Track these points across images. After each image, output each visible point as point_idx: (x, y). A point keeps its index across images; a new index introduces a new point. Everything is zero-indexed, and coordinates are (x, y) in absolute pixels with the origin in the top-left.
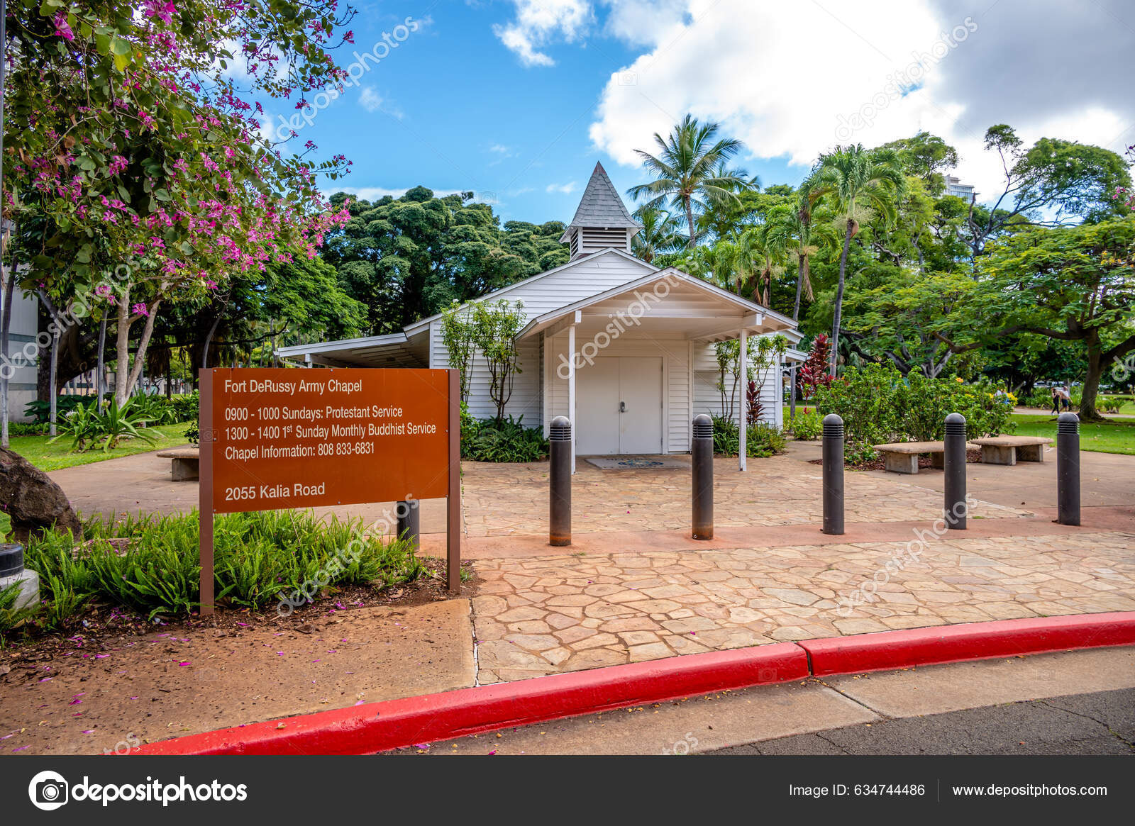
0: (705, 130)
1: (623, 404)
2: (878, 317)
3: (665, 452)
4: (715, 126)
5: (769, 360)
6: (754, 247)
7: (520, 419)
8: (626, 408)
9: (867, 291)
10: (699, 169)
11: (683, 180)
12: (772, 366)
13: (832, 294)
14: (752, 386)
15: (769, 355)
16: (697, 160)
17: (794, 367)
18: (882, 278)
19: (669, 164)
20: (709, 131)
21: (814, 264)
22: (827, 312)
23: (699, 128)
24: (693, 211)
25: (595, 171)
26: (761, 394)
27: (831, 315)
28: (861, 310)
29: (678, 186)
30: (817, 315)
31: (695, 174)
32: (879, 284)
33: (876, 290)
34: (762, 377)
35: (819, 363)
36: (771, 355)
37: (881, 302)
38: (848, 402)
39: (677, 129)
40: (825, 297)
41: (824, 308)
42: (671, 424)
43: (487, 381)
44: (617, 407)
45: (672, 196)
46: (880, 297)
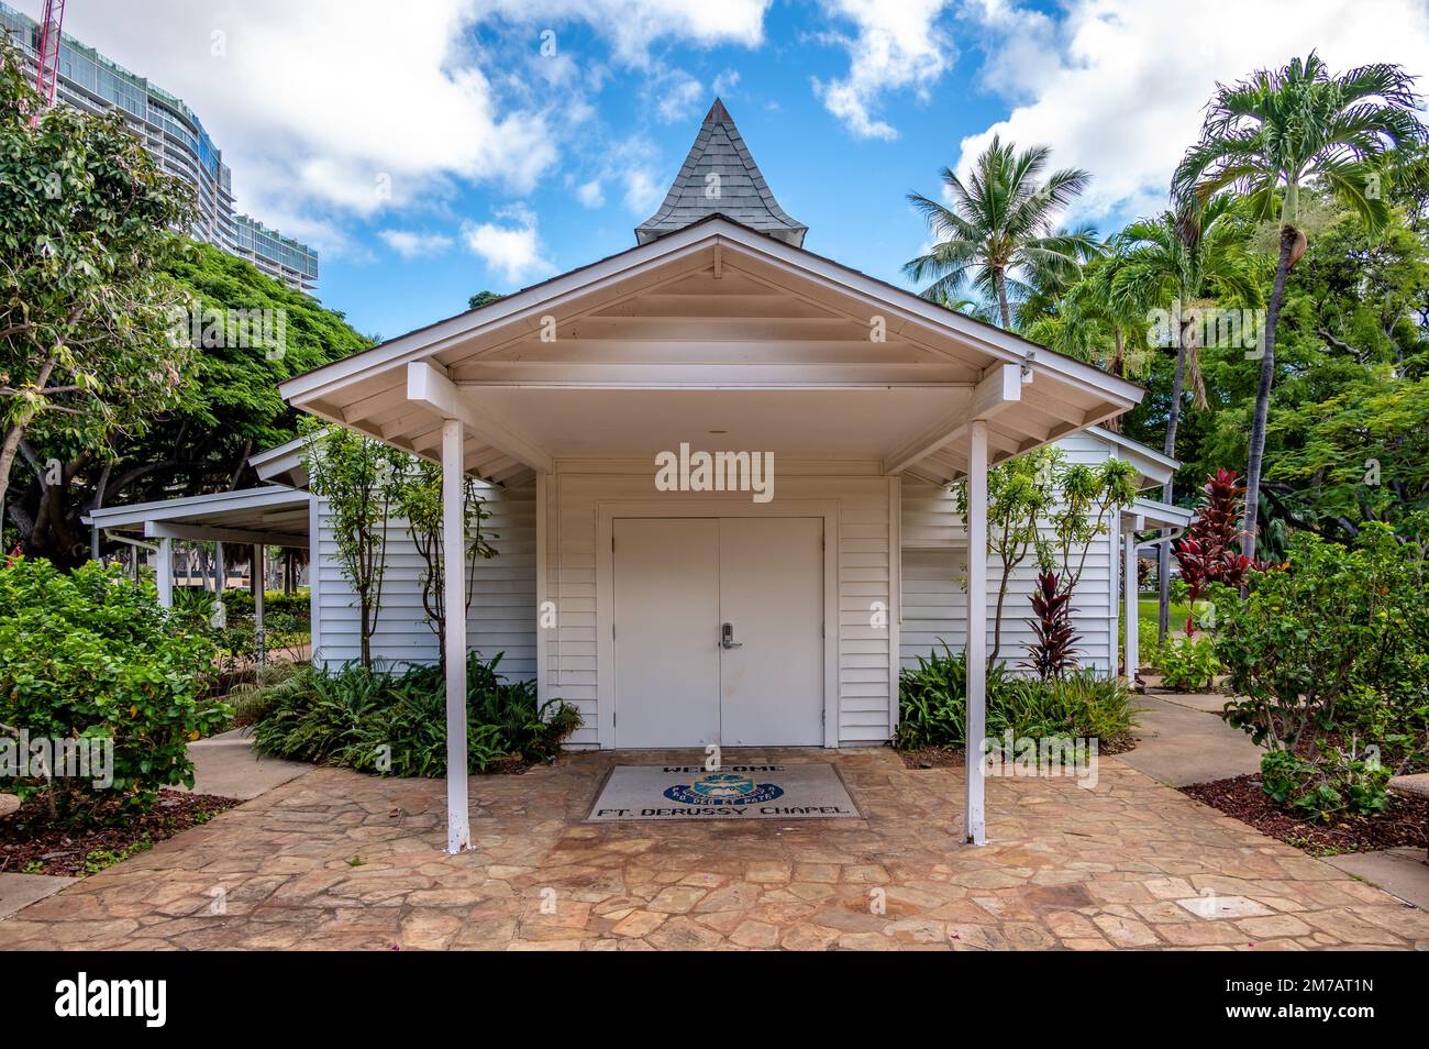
0: (1028, 159)
1: (727, 630)
2: (1329, 449)
3: (831, 742)
4: (1044, 151)
5: (1092, 522)
6: (1090, 314)
7: (495, 662)
8: (736, 638)
9: (1308, 406)
10: (1017, 223)
11: (991, 242)
12: (1099, 537)
13: (1242, 413)
14: (1048, 583)
15: (1092, 512)
16: (1014, 209)
17: (1166, 540)
18: (1335, 385)
19: (968, 219)
20: (1033, 160)
21: (1210, 366)
22: (1233, 445)
23: (1017, 155)
24: (1011, 300)
25: (710, 116)
26: (1072, 602)
27: (1241, 448)
28: (1295, 440)
29: (984, 253)
30: (1215, 452)
31: (1011, 232)
32: (1328, 393)
33: (1326, 403)
34: (1074, 562)
35: (1218, 531)
36: (1096, 510)
37: (1332, 425)
38: (1302, 635)
39: (981, 163)
40: (1229, 420)
41: (1227, 439)
42: (845, 676)
43: (416, 576)
44: (715, 636)
45: (974, 270)
46: (1333, 415)
